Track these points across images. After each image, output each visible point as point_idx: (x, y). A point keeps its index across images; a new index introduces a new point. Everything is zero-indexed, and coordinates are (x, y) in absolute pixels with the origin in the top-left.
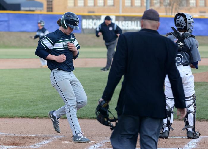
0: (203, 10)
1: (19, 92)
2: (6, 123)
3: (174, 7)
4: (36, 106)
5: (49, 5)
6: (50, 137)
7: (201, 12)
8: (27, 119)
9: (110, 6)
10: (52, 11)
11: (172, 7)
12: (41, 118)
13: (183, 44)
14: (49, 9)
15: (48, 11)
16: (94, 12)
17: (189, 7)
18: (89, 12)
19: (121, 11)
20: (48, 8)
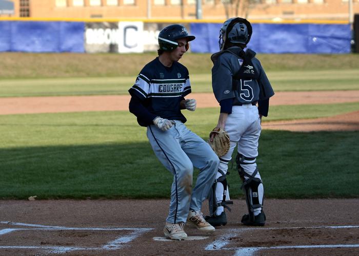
0: (289, 10)
1: (33, 155)
2: (37, 208)
3: (241, 5)
4: (74, 178)
5: (24, 5)
6: (129, 230)
7: (285, 13)
8: (71, 201)
9: (129, 5)
10: (28, 16)
11: (238, 6)
12: (95, 198)
13: (252, 68)
14: (23, 13)
15: (21, 16)
16: (101, 16)
17: (264, 5)
18: (93, 16)
19: (150, 13)
20: (21, 10)
